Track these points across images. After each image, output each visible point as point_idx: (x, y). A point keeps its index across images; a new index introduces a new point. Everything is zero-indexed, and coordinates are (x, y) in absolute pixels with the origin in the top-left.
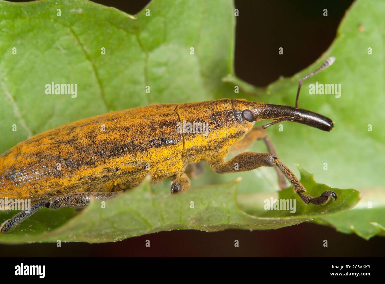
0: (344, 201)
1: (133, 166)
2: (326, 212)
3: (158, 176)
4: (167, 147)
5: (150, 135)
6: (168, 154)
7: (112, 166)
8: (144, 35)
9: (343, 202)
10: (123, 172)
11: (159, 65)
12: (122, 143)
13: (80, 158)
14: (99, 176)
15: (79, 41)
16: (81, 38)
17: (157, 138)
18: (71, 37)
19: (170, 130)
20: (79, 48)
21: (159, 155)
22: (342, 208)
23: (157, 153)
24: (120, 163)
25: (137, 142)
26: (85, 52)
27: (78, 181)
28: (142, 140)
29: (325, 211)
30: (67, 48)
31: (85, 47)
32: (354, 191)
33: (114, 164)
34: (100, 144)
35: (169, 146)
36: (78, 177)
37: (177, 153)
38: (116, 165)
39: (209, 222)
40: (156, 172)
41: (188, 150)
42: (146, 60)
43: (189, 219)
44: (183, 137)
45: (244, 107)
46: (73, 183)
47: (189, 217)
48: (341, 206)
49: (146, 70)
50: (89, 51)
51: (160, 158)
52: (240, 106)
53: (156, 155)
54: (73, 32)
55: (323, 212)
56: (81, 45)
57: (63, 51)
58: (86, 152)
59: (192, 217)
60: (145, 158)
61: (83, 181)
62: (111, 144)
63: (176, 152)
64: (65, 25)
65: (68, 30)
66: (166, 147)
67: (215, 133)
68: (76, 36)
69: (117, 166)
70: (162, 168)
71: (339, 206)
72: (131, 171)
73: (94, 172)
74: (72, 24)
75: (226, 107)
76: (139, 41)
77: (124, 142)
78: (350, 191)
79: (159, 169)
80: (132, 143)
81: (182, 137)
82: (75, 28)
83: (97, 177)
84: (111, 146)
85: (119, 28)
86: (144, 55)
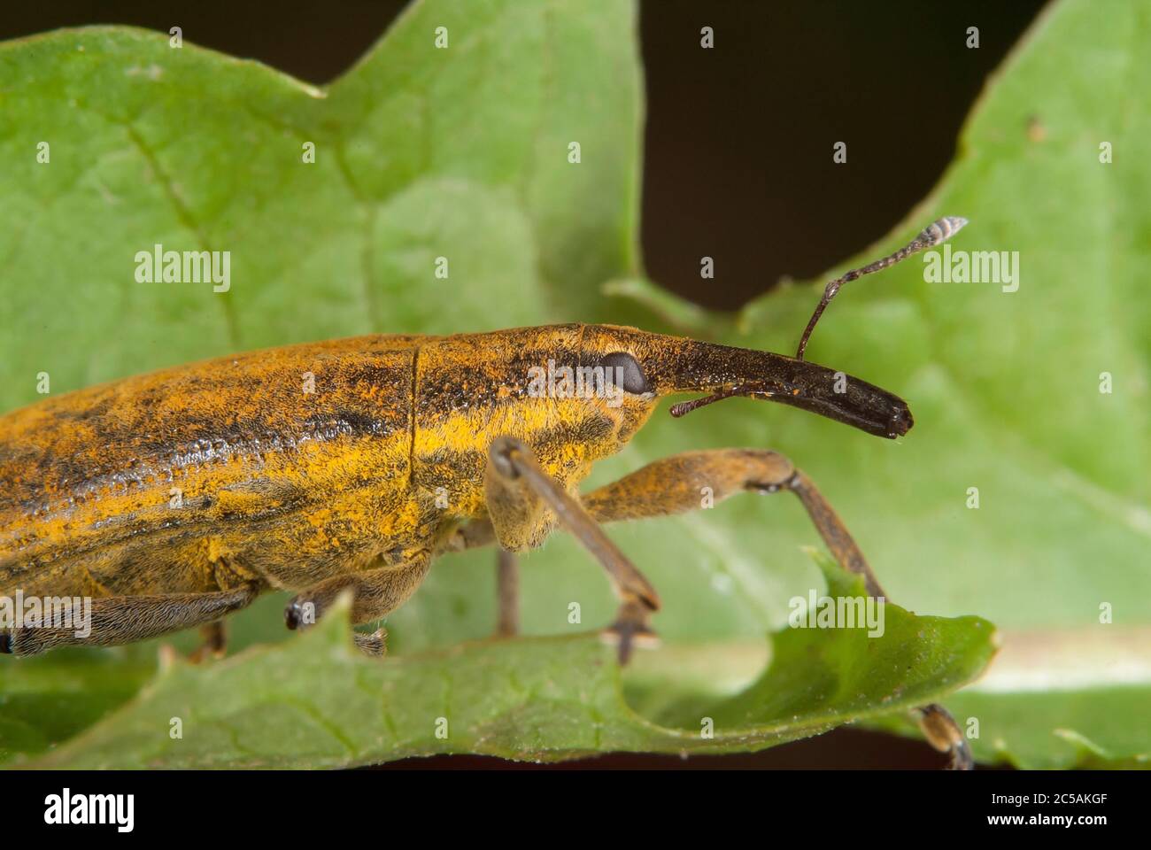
0: (952, 655)
1: (254, 496)
2: (899, 695)
3: (342, 542)
4: (358, 439)
5: (313, 401)
6: (361, 466)
7: (190, 489)
8: (360, 150)
9: (948, 661)
10: (227, 515)
11: (409, 243)
12: (229, 421)
13: (103, 459)
14: (152, 518)
15: (155, 166)
16: (165, 159)
17: (330, 410)
18: (132, 154)
19: (377, 393)
20: (157, 191)
21: (333, 463)
22: (945, 680)
23: (326, 458)
24: (216, 481)
25: (270, 420)
26: (177, 203)
27: (89, 532)
28: (286, 415)
29: (896, 693)
30: (122, 190)
31: (178, 188)
32: (977, 624)
33: (197, 486)
34: (166, 421)
35: (363, 439)
36: (90, 519)
37: (389, 466)
38: (203, 488)
39: (540, 740)
40: (333, 528)
41: (428, 461)
42: (367, 229)
43: (474, 729)
44: (413, 415)
45: (610, 344)
46: (74, 534)
47: (476, 723)
48: (943, 675)
49: (368, 257)
50: (190, 200)
51: (335, 477)
52: (601, 341)
53: (324, 464)
54: (137, 138)
55: (889, 698)
56: (165, 180)
57: (109, 200)
58: (123, 444)
59: (482, 723)
60: (288, 470)
61: (106, 530)
62: (195, 423)
63: (385, 461)
64: (112, 119)
65: (122, 133)
66: (354, 441)
67: (510, 414)
68: (149, 152)
69: (206, 490)
70: (351, 516)
71: (938, 672)
72: (250, 512)
73: (139, 505)
74: (135, 113)
75: (561, 340)
76: (345, 168)
77: (235, 419)
78: (967, 622)
79: (341, 518)
80: (256, 421)
81: (409, 416)
82: (143, 127)
83: (145, 522)
84: (196, 428)
85: (279, 127)
86: (360, 213)
